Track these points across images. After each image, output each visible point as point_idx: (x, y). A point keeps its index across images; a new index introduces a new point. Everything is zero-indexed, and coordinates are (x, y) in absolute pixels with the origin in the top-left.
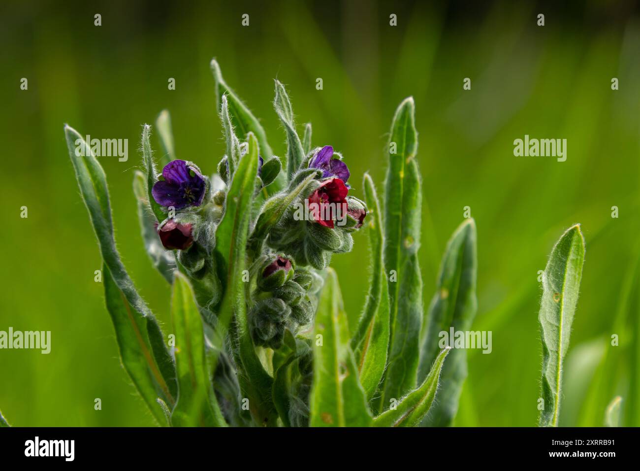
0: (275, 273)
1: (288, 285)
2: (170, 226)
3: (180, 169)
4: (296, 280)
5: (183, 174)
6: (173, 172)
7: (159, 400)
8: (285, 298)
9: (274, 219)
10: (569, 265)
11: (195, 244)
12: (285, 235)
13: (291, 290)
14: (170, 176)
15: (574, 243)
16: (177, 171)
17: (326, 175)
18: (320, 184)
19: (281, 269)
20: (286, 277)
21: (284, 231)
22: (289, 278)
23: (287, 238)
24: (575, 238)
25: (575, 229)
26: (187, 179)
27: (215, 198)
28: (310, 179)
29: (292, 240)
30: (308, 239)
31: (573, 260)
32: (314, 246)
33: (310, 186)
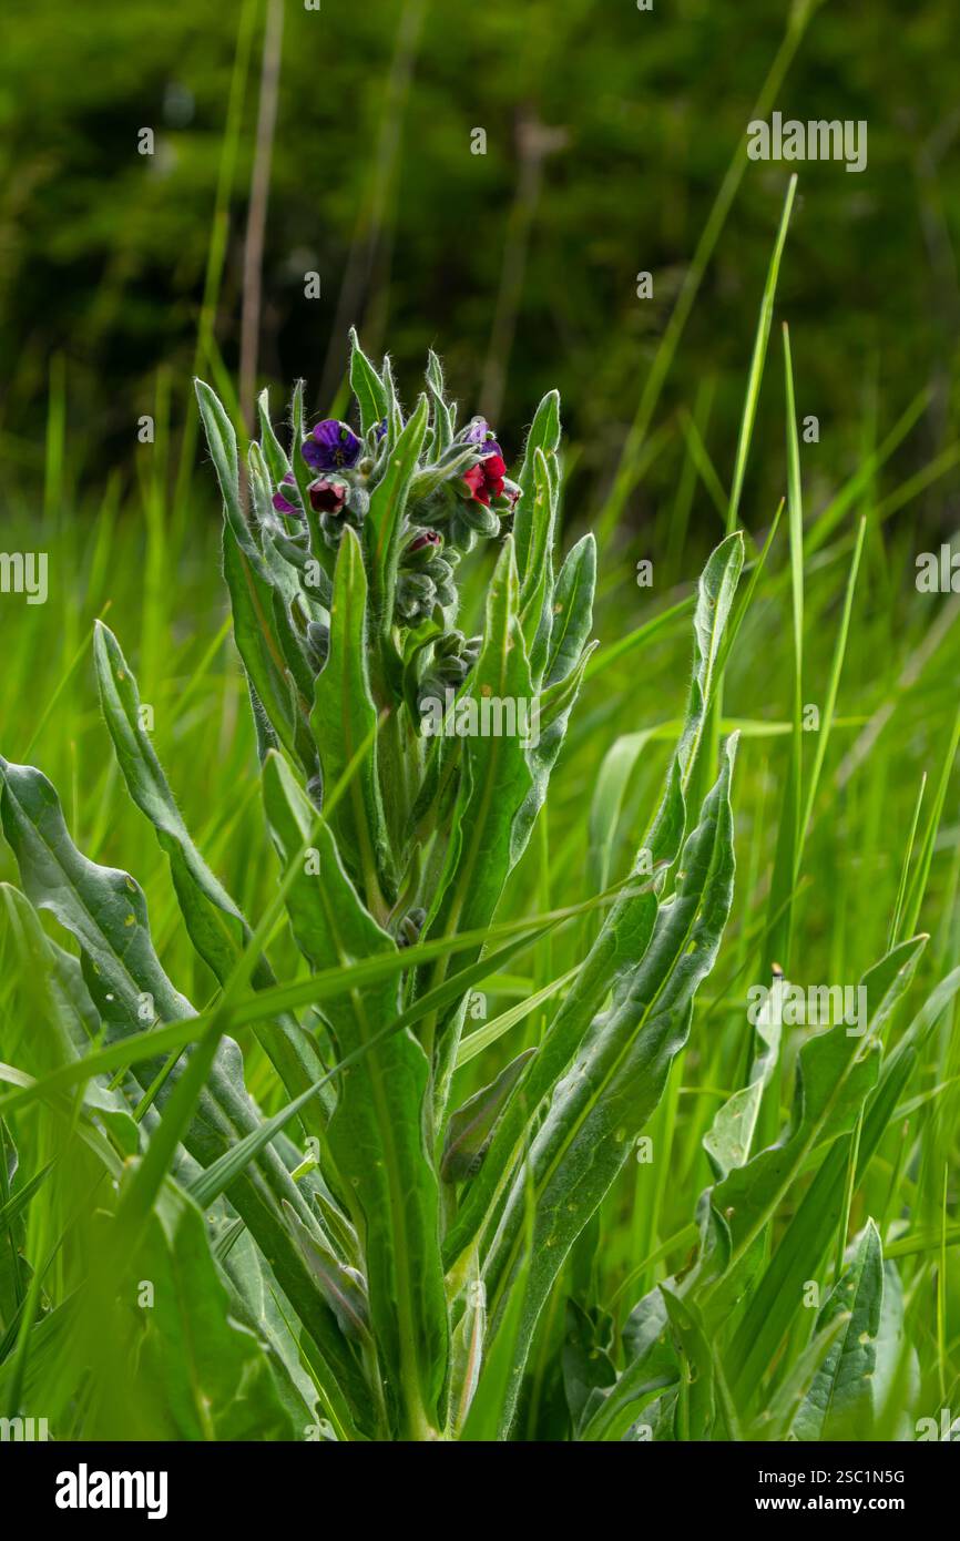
0: (424, 547)
1: (434, 562)
2: (322, 486)
3: (331, 430)
4: (443, 557)
5: (334, 436)
6: (324, 432)
7: (287, 671)
8: (432, 574)
9: (423, 493)
10: (727, 573)
11: (345, 509)
12: (431, 512)
13: (439, 567)
14: (320, 437)
15: (734, 550)
16: (328, 431)
17: (484, 451)
18: (481, 458)
19: (430, 543)
20: (435, 551)
21: (431, 507)
22: (437, 555)
23: (434, 513)
24: (736, 545)
25: (739, 535)
26: (336, 442)
27: (362, 466)
28: (468, 453)
29: (439, 517)
30: (457, 517)
31: (731, 568)
32: (463, 525)
33: (469, 460)
